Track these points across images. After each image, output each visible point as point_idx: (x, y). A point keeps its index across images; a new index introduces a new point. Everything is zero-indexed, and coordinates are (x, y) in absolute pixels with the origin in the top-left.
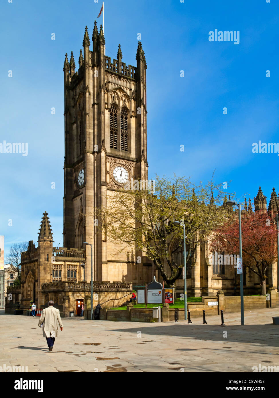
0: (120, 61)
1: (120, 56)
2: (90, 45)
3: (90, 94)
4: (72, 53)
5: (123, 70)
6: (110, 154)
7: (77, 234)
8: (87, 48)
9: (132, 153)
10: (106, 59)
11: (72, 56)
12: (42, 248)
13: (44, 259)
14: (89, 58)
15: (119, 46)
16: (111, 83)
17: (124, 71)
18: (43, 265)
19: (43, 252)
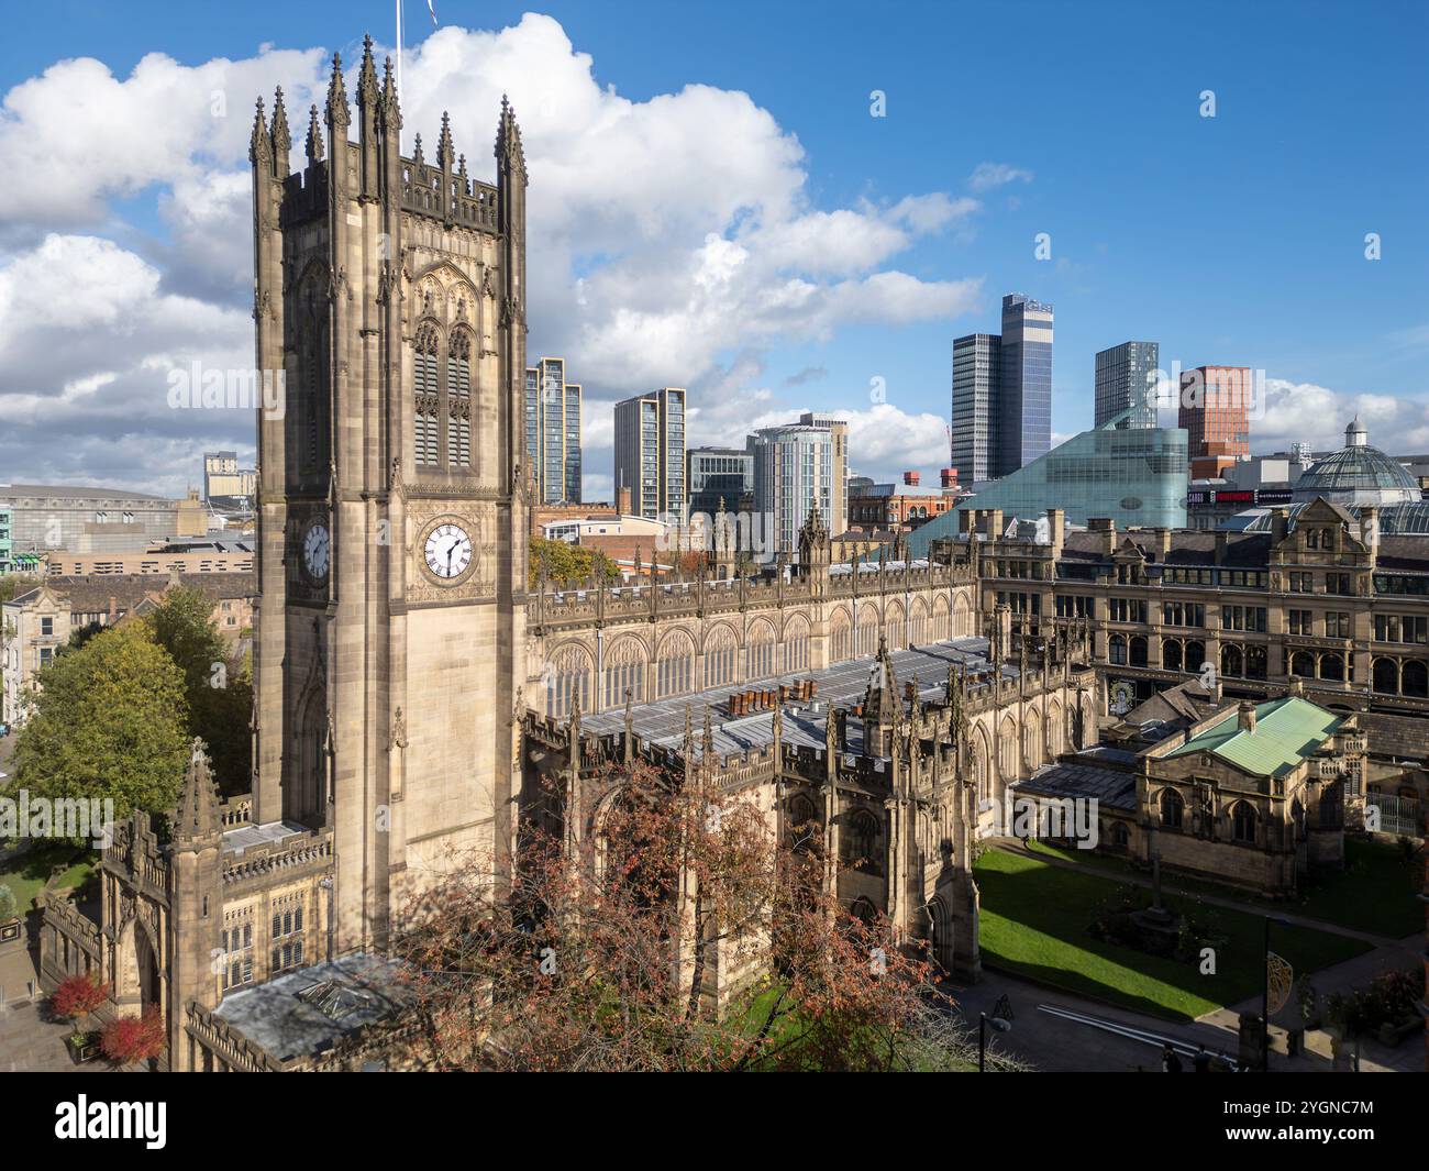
0: (447, 173)
1: (446, 155)
2: (349, 123)
3: (351, 297)
4: (279, 94)
5: (456, 200)
6: (415, 488)
7: (300, 729)
8: (339, 135)
9: (482, 475)
10: (404, 166)
11: (279, 106)
12: (187, 873)
13: (192, 916)
14: (347, 168)
15: (445, 119)
16: (421, 247)
17: (461, 201)
18: (190, 934)
19: (191, 888)
